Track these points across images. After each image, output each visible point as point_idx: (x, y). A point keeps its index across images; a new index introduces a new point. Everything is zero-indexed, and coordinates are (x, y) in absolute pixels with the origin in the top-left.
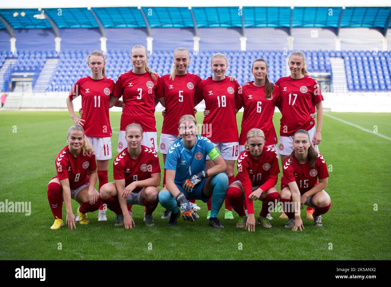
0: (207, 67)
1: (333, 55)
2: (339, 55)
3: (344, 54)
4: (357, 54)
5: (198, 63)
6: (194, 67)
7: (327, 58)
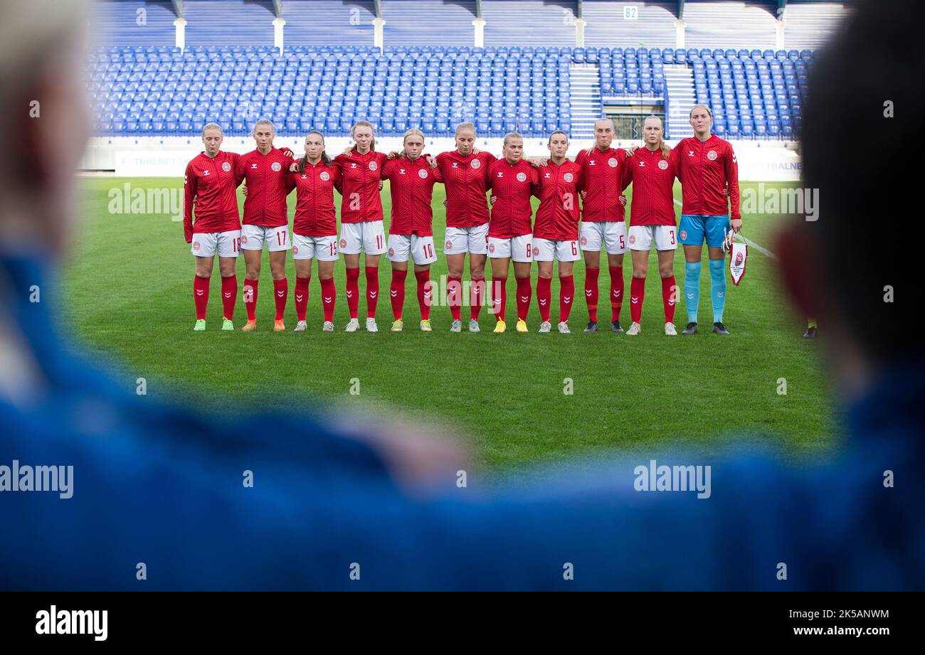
0: (400, 84)
1: (669, 58)
2: (682, 58)
3: (693, 58)
4: (719, 57)
5: (382, 75)
6: (374, 83)
7: (658, 66)
